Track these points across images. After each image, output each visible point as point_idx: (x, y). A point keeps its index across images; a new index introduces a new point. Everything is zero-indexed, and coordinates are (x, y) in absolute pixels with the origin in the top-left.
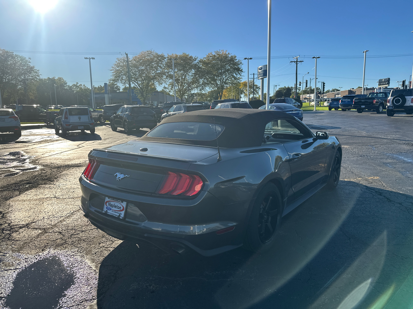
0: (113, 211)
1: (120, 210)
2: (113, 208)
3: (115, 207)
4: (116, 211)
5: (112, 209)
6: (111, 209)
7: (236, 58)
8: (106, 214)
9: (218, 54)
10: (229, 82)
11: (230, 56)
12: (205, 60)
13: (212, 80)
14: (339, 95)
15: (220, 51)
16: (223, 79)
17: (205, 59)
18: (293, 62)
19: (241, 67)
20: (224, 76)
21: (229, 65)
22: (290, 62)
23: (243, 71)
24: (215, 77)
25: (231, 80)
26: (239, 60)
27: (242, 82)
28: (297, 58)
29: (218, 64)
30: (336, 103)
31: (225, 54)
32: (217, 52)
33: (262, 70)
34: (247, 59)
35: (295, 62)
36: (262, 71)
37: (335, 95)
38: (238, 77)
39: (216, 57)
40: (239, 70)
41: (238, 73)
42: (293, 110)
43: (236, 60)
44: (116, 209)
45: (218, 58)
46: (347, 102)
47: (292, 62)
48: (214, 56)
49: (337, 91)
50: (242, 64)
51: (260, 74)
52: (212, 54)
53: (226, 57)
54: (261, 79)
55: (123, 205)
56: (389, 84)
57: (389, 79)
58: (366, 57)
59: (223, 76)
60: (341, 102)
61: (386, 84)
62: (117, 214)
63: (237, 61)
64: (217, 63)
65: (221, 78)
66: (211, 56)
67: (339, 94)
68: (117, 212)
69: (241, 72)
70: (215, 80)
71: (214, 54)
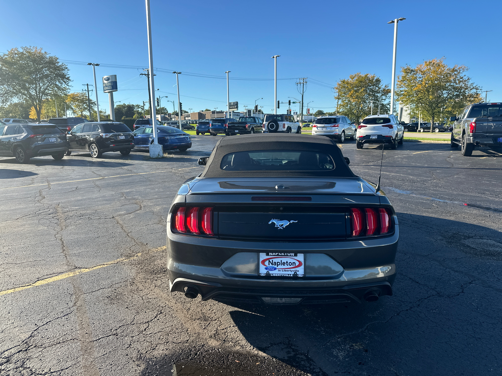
0: (281, 270)
1: (294, 266)
2: (280, 267)
3: (284, 264)
4: (286, 270)
5: (277, 268)
6: (275, 269)
7: (58, 61)
8: (268, 276)
9: (28, 51)
10: (49, 93)
11: (48, 56)
12: (6, 58)
13: (22, 88)
14: (189, 118)
15: (31, 48)
16: (40, 88)
17: (6, 56)
18: (144, 74)
19: (67, 73)
20: (41, 84)
21: (48, 70)
22: (140, 75)
23: (69, 80)
24: (27, 85)
25: (52, 91)
26: (63, 63)
27: (70, 94)
28: (148, 70)
29: (29, 66)
30: (203, 127)
31: (40, 53)
32: (25, 49)
33: (110, 81)
34: (92, 64)
35: (146, 74)
36: (109, 83)
37: (185, 117)
38: (64, 86)
39: (25, 56)
40: (64, 78)
41: (64, 81)
42: (181, 134)
43: (58, 63)
44: (286, 266)
45: (29, 57)
46: (217, 125)
47: (142, 74)
48: (22, 53)
49: (185, 113)
50: (68, 70)
51: (106, 86)
52: (18, 51)
53: (42, 58)
54: (109, 92)
55: (298, 260)
56: (237, 108)
57: (237, 102)
58: (229, 78)
59: (39, 84)
60: (212, 126)
61: (235, 108)
62: (289, 273)
63: (60, 64)
64: (28, 64)
65: (36, 87)
66: (16, 54)
67: (188, 116)
68: (288, 270)
69: (67, 80)
70: (28, 89)
71: (21, 50)
